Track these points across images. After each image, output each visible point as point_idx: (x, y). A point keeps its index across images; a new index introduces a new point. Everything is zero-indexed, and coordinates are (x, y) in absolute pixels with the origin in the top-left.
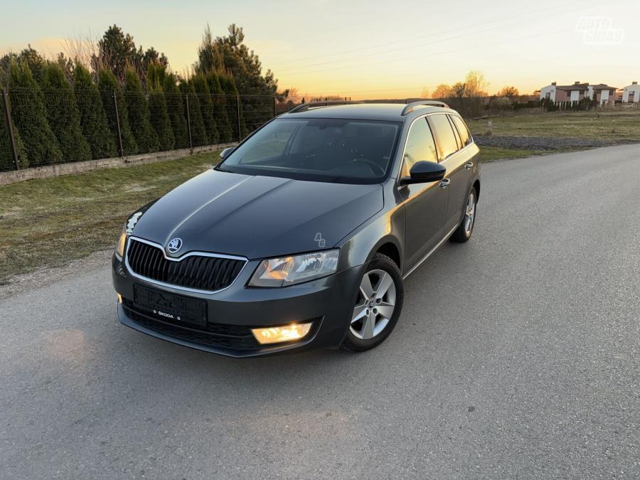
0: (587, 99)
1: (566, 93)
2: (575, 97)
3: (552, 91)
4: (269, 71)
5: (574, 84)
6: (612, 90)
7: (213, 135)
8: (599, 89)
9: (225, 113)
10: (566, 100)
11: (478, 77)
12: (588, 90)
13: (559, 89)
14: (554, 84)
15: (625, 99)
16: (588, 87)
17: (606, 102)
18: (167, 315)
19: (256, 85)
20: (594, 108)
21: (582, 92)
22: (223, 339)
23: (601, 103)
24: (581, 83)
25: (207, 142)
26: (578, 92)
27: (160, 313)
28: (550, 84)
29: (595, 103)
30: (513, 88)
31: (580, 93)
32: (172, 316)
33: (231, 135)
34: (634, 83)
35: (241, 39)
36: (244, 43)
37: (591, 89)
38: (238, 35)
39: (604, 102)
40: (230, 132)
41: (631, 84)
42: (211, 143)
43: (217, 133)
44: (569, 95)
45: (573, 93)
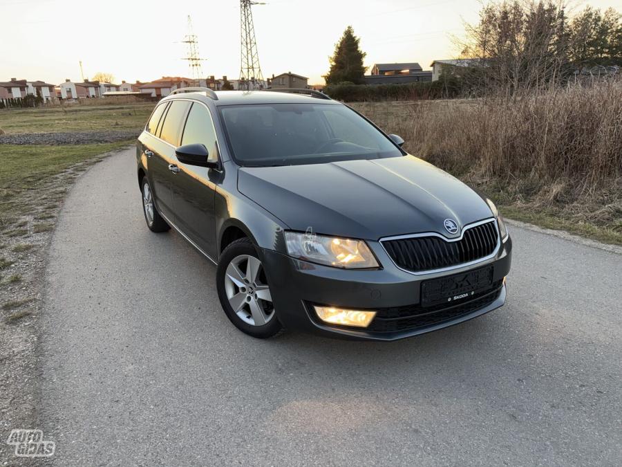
0: (31, 96)
1: (6, 90)
2: (16, 93)
5: (11, 80)
6: (51, 87)
8: (39, 86)
10: (8, 96)
12: (28, 86)
15: (64, 96)
16: (27, 84)
17: (49, 98)
18: (462, 296)
20: (40, 104)
21: (22, 89)
23: (45, 100)
24: (17, 80)
26: (19, 89)
27: (455, 298)
29: (39, 99)
32: (467, 295)
34: (68, 81)
37: (30, 85)
39: (47, 99)
41: (65, 81)
44: (10, 91)
45: (13, 89)
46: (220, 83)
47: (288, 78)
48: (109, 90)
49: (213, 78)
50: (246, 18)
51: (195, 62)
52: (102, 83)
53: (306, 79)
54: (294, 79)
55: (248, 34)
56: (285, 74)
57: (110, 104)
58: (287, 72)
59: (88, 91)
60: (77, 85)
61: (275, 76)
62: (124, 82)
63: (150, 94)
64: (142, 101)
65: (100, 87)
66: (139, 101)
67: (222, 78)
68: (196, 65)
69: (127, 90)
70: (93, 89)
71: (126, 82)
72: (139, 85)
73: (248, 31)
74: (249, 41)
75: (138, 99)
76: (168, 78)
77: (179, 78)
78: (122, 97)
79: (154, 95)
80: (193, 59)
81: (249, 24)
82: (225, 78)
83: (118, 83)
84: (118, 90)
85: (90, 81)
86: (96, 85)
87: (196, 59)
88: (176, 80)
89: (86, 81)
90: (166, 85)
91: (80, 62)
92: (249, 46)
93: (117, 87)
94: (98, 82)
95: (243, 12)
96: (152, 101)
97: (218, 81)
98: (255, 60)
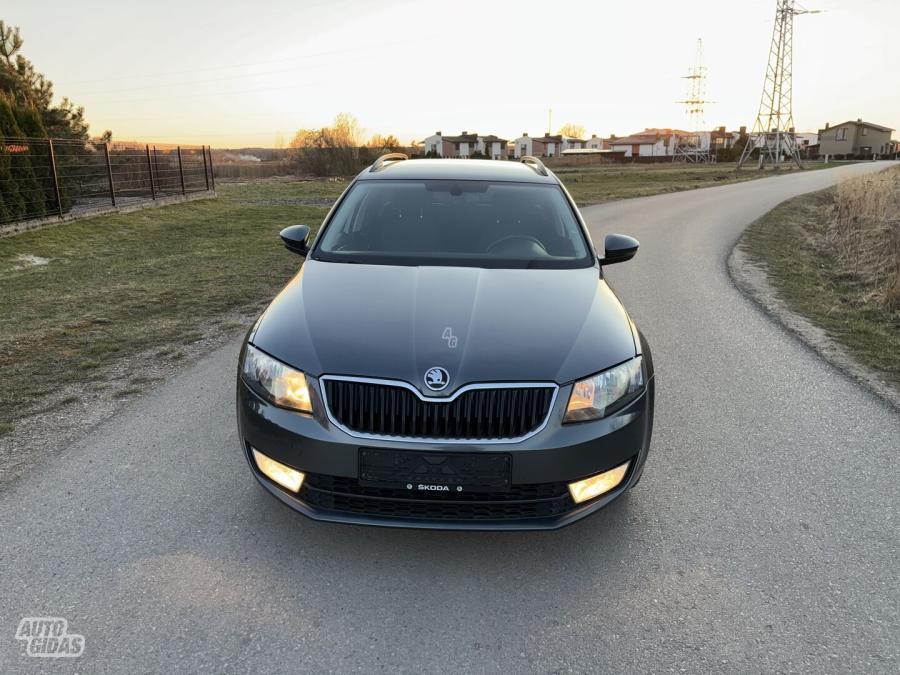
0: (478, 154)
1: (454, 146)
2: (465, 150)
3: (438, 142)
4: (66, 100)
5: (461, 134)
6: (503, 143)
7: (15, 206)
8: (490, 141)
9: (29, 168)
10: (454, 154)
11: (350, 120)
12: (477, 142)
13: (446, 140)
14: (439, 134)
15: (517, 154)
16: (478, 139)
17: (498, 157)
18: (437, 488)
19: (54, 123)
21: (471, 145)
22: (523, 507)
24: (469, 134)
25: (8, 218)
26: (467, 145)
27: (421, 487)
28: (434, 134)
30: (391, 137)
31: (470, 146)
32: (446, 488)
33: (44, 204)
34: (525, 135)
35: (17, 45)
36: (21, 51)
37: (480, 141)
38: (11, 38)
39: (495, 157)
40: (43, 201)
41: (522, 136)
42: (15, 220)
43: (22, 203)
44: (458, 148)
45: (462, 146)
46: (733, 137)
47: (854, 128)
48: (572, 147)
49: (722, 129)
50: (782, 36)
51: (695, 106)
52: (565, 138)
53: (889, 132)
54: (865, 131)
55: (780, 60)
56: (849, 123)
57: (567, 165)
58: (855, 120)
59: (546, 149)
60: (535, 141)
61: (830, 126)
62: (594, 136)
63: (623, 153)
64: (608, 163)
65: (562, 142)
66: (606, 163)
67: (738, 130)
68: (697, 111)
69: (596, 146)
70: (553, 145)
71: (598, 136)
72: (613, 141)
73: (781, 56)
74: (779, 72)
75: (604, 159)
76: (653, 130)
77: (669, 131)
78: (583, 156)
79: (629, 154)
80: (693, 103)
81: (785, 45)
82: (743, 129)
83: (586, 137)
84: (583, 147)
85: (552, 135)
86: (558, 140)
87: (698, 102)
88: (664, 133)
89: (547, 135)
90: (649, 140)
91: (550, 111)
92: (779, 78)
93: (583, 144)
94: (560, 137)
95: (778, 28)
96: (623, 163)
97: (731, 134)
98: (784, 101)
